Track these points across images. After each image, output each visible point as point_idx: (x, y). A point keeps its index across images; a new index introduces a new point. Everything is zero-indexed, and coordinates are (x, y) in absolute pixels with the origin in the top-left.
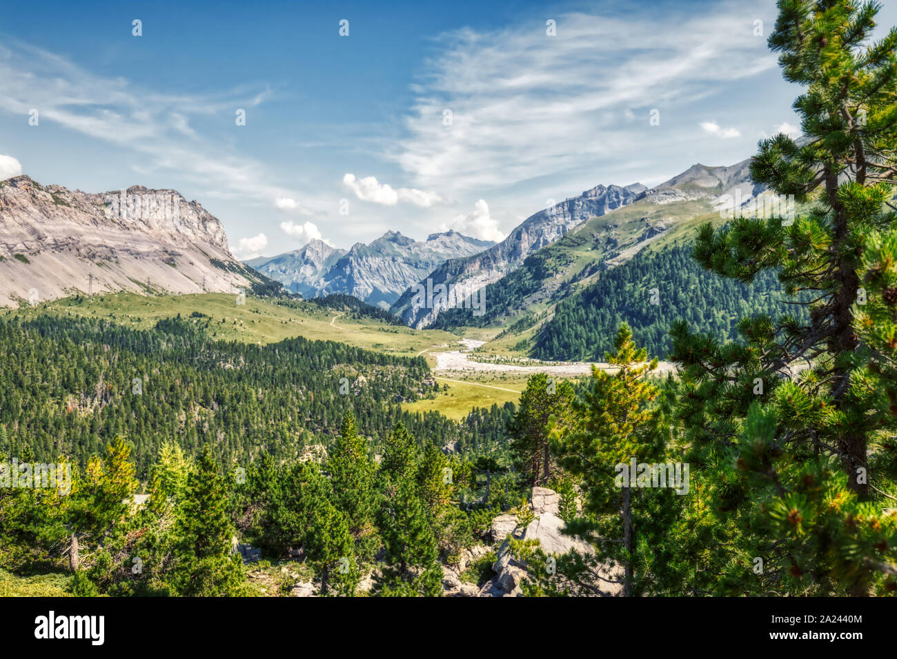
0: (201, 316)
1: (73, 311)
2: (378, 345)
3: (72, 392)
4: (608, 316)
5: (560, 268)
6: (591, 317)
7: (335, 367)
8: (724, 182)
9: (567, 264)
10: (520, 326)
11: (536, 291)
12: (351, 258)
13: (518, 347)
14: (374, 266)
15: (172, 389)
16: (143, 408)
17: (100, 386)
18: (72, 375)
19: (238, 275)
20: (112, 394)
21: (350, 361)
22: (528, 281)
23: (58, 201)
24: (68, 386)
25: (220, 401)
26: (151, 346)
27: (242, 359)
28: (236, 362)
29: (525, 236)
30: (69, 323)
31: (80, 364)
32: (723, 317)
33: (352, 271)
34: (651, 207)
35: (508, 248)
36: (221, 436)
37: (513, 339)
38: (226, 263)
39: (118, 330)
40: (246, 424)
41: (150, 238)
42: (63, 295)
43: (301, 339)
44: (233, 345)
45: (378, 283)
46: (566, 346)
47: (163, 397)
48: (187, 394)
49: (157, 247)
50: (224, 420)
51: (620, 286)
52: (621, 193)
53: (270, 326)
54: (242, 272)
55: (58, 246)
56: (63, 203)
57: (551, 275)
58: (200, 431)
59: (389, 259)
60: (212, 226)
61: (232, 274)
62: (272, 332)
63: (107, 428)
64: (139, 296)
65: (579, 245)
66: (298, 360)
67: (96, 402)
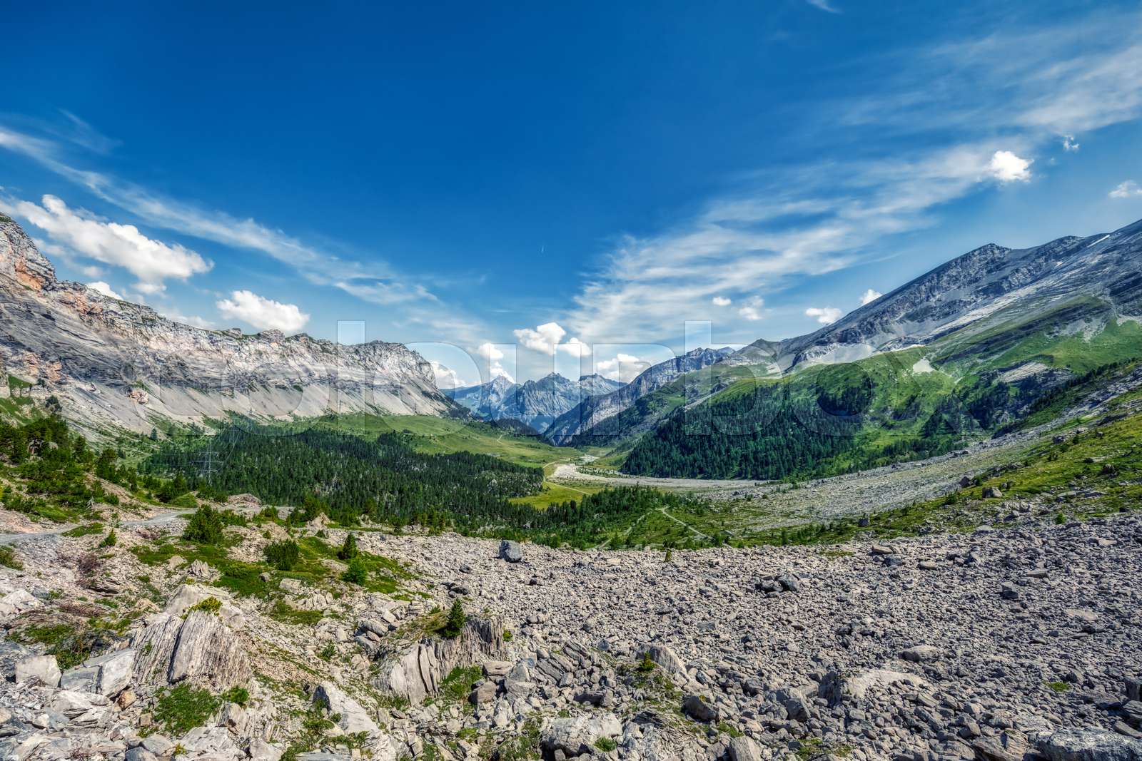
0: (409, 432)
1: (328, 426)
2: (523, 457)
3: (319, 482)
4: (668, 447)
5: (658, 409)
6: (658, 446)
7: (483, 472)
8: (778, 353)
9: (663, 406)
10: (622, 448)
11: (640, 423)
12: (524, 391)
13: (616, 463)
14: (540, 397)
15: (374, 483)
16: (357, 494)
17: (335, 479)
18: (320, 473)
19: (440, 403)
20: (340, 485)
21: (493, 469)
22: (636, 417)
23: (324, 350)
24: (317, 478)
25: (401, 491)
26: (372, 452)
27: (425, 465)
28: (422, 467)
29: (644, 382)
30: (324, 434)
31: (325, 466)
32: (736, 453)
33: (524, 400)
34: (725, 369)
35: (631, 389)
36: (397, 511)
37: (615, 457)
38: (433, 394)
39: (353, 441)
40: (413, 505)
41: (383, 375)
42: (322, 414)
43: (466, 452)
44: (421, 455)
45: (541, 409)
46: (638, 466)
47: (368, 488)
48: (382, 487)
49: (387, 382)
50: (401, 502)
51: (679, 427)
52: (714, 354)
53: (455, 440)
54: (443, 401)
55: (321, 381)
56: (327, 351)
57: (651, 413)
58: (386, 508)
59: (551, 392)
60: (426, 368)
61: (436, 402)
62: (456, 444)
63: (335, 504)
64: (371, 416)
65: (673, 392)
66: (460, 467)
67: (331, 489)
